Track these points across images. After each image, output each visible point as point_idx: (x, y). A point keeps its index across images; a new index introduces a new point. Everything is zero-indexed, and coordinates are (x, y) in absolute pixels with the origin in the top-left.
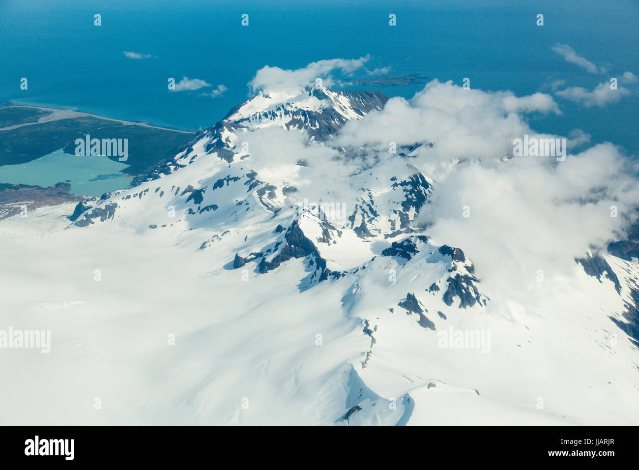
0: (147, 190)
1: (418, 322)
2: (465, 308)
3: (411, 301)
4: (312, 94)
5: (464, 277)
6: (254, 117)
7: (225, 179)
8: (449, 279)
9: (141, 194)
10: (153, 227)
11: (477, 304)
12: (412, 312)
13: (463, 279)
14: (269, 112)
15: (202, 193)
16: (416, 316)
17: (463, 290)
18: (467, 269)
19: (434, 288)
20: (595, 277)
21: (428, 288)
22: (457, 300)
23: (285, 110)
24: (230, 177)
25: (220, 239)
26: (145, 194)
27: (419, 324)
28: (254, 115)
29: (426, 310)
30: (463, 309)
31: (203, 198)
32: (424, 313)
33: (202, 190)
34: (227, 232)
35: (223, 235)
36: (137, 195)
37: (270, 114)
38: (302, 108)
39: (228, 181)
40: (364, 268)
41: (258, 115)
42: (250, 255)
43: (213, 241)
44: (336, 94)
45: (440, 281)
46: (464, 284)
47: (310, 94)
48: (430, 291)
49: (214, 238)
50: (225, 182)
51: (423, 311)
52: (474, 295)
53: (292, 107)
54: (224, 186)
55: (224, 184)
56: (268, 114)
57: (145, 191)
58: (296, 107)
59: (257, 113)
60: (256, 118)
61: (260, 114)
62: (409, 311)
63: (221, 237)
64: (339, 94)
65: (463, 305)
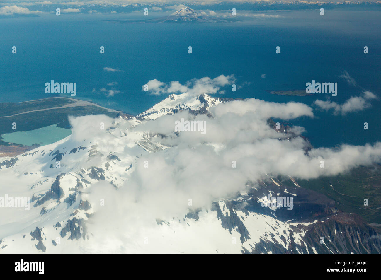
0: (37, 151)
1: (36, 246)
2: (72, 240)
3: (38, 232)
4: (198, 99)
5: (78, 220)
6: (161, 111)
7: (78, 148)
8: (69, 221)
9: (33, 153)
10: (26, 174)
11: (82, 238)
12: (35, 239)
13: (77, 221)
14: (171, 109)
15: (62, 155)
16: (36, 242)
17: (74, 229)
18: (86, 215)
19: (58, 225)
20: (227, 230)
21: (55, 225)
22: (68, 234)
23: (180, 108)
24: (82, 147)
25: (42, 184)
26: (36, 153)
27: (36, 247)
28: (161, 110)
29: (46, 239)
30: (70, 241)
31: (62, 158)
32: (43, 241)
33: (63, 154)
34: (47, 180)
35: (44, 181)
36: (31, 153)
37: (171, 110)
38: (189, 107)
39: (80, 149)
40: (54, 208)
41: (164, 110)
42: (39, 195)
43: (38, 185)
44: (214, 100)
45: (63, 221)
46: (77, 225)
47: (197, 99)
48: (55, 227)
49: (39, 183)
50: (78, 150)
51: (43, 239)
52: (81, 232)
53: (184, 106)
54: (76, 152)
55: (76, 151)
56: (170, 110)
57: (36, 152)
58: (187, 107)
59: (163, 109)
60: (162, 112)
61: (165, 110)
62: (33, 238)
63: (42, 183)
64: (216, 99)
65: (71, 238)
